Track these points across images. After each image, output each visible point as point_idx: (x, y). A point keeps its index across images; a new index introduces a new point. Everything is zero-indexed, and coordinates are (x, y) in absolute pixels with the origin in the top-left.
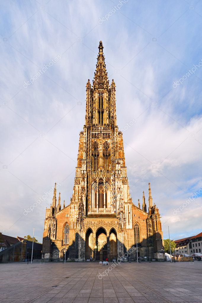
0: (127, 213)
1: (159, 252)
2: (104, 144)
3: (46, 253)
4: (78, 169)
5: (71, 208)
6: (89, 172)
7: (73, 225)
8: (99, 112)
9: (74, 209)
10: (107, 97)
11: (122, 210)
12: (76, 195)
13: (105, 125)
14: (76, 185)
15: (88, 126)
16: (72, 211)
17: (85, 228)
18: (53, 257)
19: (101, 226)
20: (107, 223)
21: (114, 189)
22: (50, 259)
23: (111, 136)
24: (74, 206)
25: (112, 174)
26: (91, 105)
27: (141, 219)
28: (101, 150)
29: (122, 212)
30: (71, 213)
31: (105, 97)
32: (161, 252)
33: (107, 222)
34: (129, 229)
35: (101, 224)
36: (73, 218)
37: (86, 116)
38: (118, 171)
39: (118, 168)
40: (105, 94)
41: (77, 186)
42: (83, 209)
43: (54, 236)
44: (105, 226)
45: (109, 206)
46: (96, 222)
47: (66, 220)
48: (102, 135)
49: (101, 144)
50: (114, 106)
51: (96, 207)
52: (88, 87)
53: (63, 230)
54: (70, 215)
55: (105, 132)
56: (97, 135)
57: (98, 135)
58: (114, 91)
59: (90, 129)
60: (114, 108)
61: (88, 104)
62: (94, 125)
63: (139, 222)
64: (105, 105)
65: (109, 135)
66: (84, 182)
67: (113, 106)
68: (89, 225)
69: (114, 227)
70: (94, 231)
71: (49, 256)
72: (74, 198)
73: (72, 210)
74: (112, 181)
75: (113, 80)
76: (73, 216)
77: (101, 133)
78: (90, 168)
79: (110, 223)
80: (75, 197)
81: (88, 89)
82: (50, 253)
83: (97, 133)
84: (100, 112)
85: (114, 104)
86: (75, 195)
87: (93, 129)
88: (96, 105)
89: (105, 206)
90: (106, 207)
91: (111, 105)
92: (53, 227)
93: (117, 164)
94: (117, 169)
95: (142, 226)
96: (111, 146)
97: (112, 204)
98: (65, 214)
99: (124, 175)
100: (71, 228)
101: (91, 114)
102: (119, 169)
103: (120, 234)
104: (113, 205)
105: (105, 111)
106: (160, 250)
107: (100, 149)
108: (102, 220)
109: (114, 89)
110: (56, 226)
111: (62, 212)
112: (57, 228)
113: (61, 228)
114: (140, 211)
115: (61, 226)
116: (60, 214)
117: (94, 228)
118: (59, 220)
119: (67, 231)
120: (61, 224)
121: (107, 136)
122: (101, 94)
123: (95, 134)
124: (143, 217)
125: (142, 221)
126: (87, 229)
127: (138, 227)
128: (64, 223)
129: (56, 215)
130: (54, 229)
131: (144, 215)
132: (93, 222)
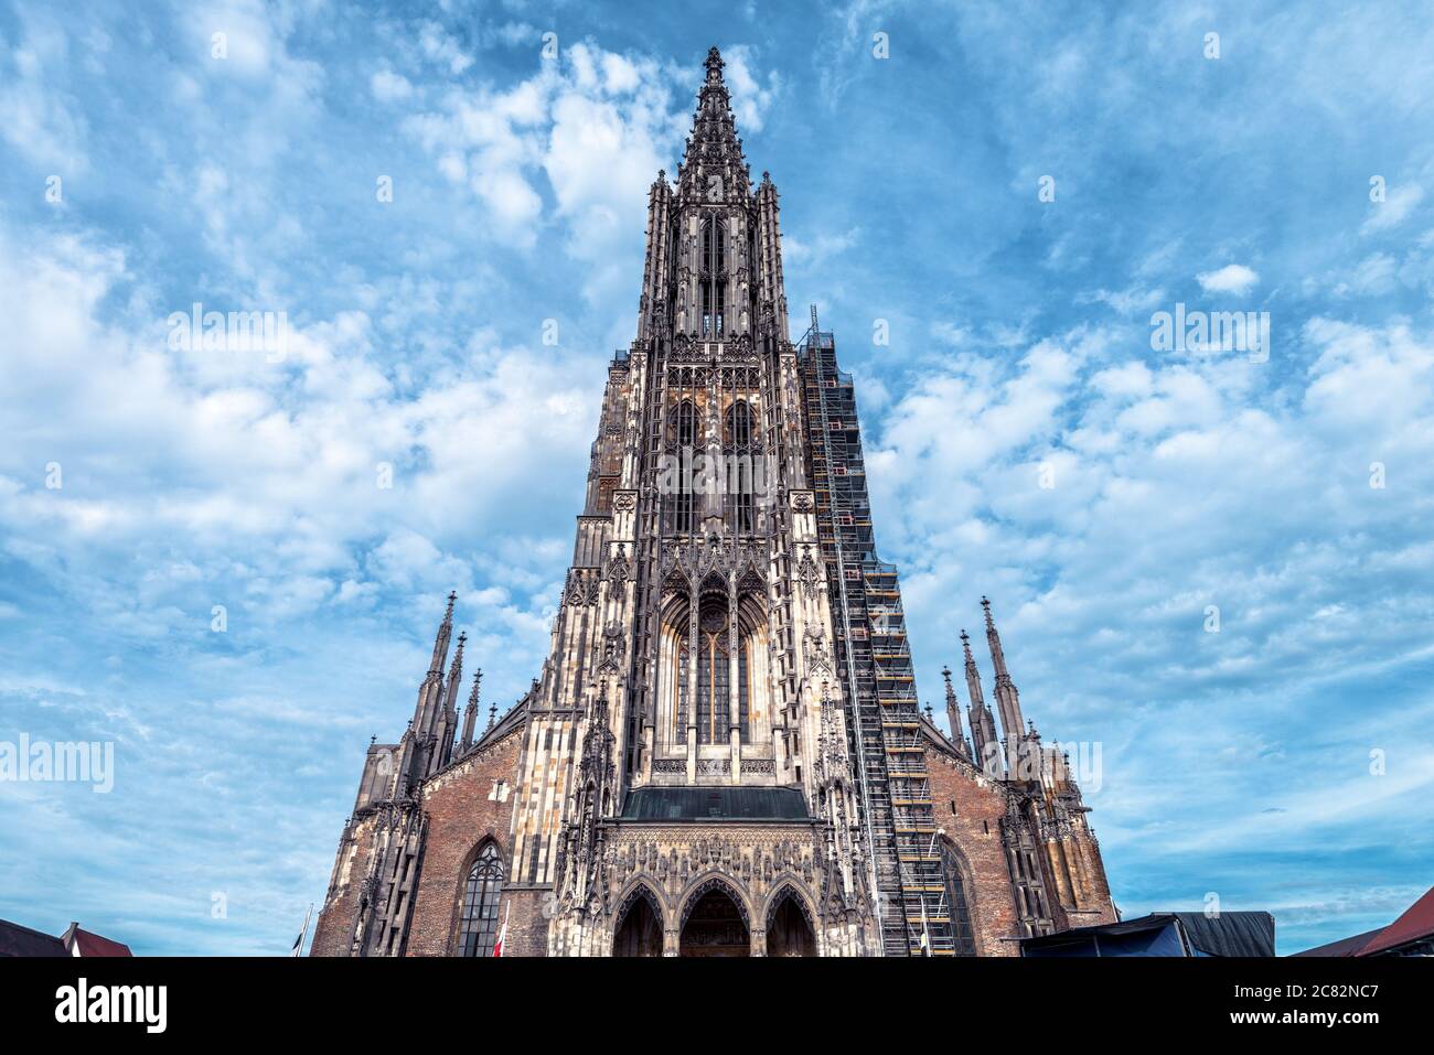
2: (729, 411)
4: (591, 527)
5: (526, 745)
6: (648, 543)
7: (527, 860)
8: (705, 284)
9: (548, 746)
10: (740, 232)
11: (837, 774)
12: (565, 664)
13: (733, 335)
14: (571, 610)
15: (653, 341)
16: (530, 763)
17: (615, 888)
19: (717, 875)
20: (751, 860)
21: (785, 638)
23: (764, 383)
24: (550, 732)
25: (773, 556)
26: (666, 258)
27: (967, 821)
28: (713, 440)
29: (838, 785)
30: (528, 773)
31: (735, 232)
33: (749, 852)
35: (711, 864)
36: (533, 806)
37: (644, 297)
38: (806, 548)
39: (805, 532)
40: (734, 220)
41: (577, 613)
42: (610, 766)
44: (740, 874)
45: (760, 733)
46: (684, 849)
47: (488, 823)
48: (721, 377)
49: (714, 416)
50: (774, 262)
51: (682, 740)
52: (658, 198)
53: (457, 896)
54: (519, 790)
55: (732, 366)
56: (693, 376)
57: (700, 375)
58: (771, 212)
59: (661, 354)
60: (774, 269)
61: (654, 255)
62: (681, 336)
63: (956, 840)
64: (735, 260)
65: (753, 376)
66: (620, 606)
67: (770, 264)
68: (638, 868)
69: (797, 886)
70: (672, 912)
72: (553, 684)
73: (531, 753)
74: (774, 592)
75: (766, 175)
76: (536, 798)
77: (714, 367)
78: (656, 527)
79: (768, 858)
80: (559, 678)
81: (657, 204)
83: (694, 367)
84: (710, 283)
85: (773, 256)
86: (560, 664)
87: (674, 353)
88: (693, 260)
89: (735, 735)
90: (745, 740)
91: (761, 259)
92: (400, 871)
93: (799, 511)
94: (797, 535)
95: (982, 867)
96: (764, 422)
97: (779, 720)
98: (487, 779)
100: (514, 878)
101: (666, 288)
102: (808, 535)
103: (834, 932)
104: (785, 729)
105: (734, 281)
107: (708, 434)
108: (722, 835)
109: (771, 206)
110: (418, 868)
111: (467, 767)
112: (423, 880)
113: (446, 883)
114: (953, 767)
115: (447, 870)
116: (454, 781)
117: (667, 888)
118: (441, 820)
119: (482, 902)
120: (454, 853)
121: (747, 379)
122: (714, 219)
123: (687, 372)
124: (977, 805)
125: (975, 834)
126: (624, 897)
127: (951, 875)
128: (476, 840)
129: (427, 790)
130: (403, 888)
131: (982, 795)
132: (664, 850)
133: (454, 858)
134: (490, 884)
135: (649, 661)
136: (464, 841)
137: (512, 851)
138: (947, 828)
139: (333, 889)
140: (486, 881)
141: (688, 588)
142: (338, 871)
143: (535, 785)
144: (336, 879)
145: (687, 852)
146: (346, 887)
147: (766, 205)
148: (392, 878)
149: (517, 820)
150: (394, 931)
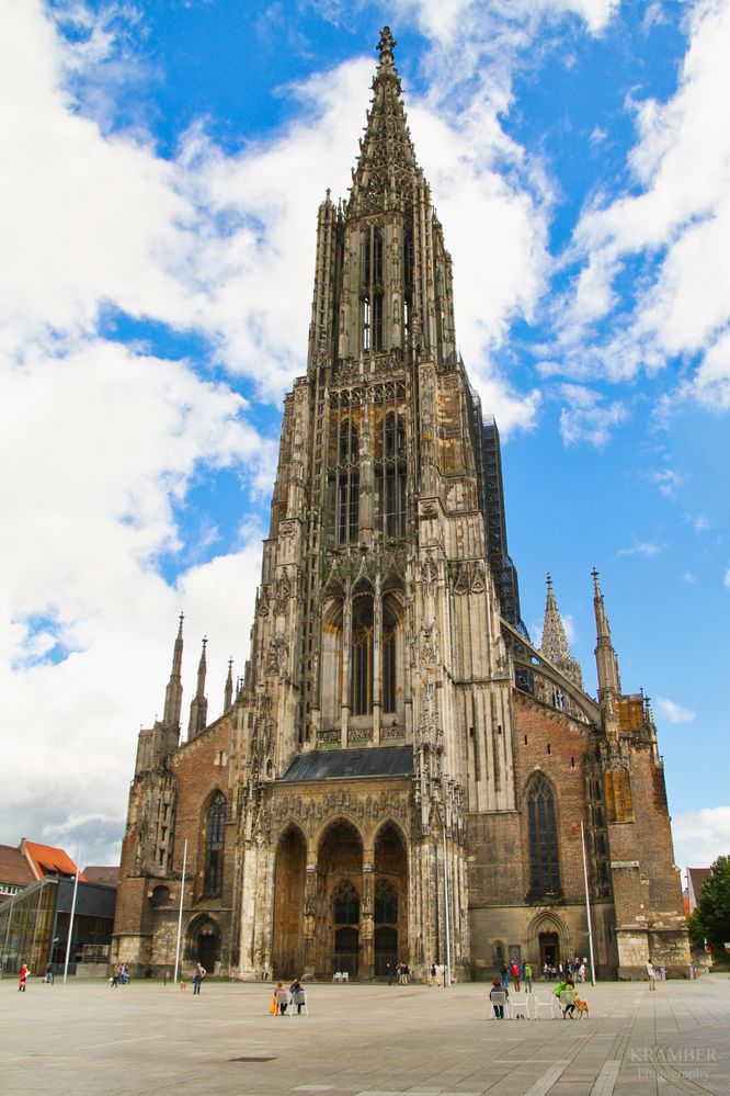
0: (489, 729)
1: (626, 931)
2: (380, 426)
3: (125, 936)
4: (274, 548)
5: (235, 727)
10: (395, 239)
12: (259, 663)
15: (315, 372)
16: (239, 738)
17: (275, 826)
18: (155, 957)
19: (341, 815)
20: (365, 804)
22: (140, 966)
23: (408, 394)
27: (558, 758)
30: (238, 745)
32: (635, 932)
33: (363, 798)
34: (498, 813)
35: (338, 808)
38: (429, 551)
39: (429, 536)
40: (390, 228)
41: (265, 623)
42: (272, 744)
43: (161, 859)
44: (357, 814)
45: (401, 704)
46: (319, 799)
47: (215, 781)
48: (373, 394)
49: (367, 433)
53: (201, 828)
54: (233, 757)
55: (383, 381)
56: (350, 398)
57: (355, 395)
59: (322, 382)
63: (549, 773)
65: (400, 389)
69: (396, 820)
70: (313, 840)
71: (136, 954)
73: (239, 731)
77: (367, 385)
78: (318, 545)
79: (376, 802)
82: (141, 936)
83: (350, 389)
87: (334, 379)
88: (354, 278)
89: (376, 709)
92: (161, 815)
93: (425, 518)
94: (423, 540)
95: (567, 792)
96: (408, 431)
98: (213, 751)
99: (472, 549)
102: (431, 539)
105: (387, 293)
106: (631, 920)
107: (362, 452)
108: (345, 788)
109: (423, 205)
110: (173, 811)
111: (199, 743)
112: (178, 819)
113: (193, 820)
114: (551, 718)
115: (193, 812)
116: (192, 754)
117: (308, 825)
118: (187, 780)
119: (218, 831)
120: (196, 801)
121: (395, 392)
122: (372, 230)
123: (345, 393)
124: (567, 746)
125: (563, 768)
126: (281, 831)
127: (546, 799)
128: (208, 792)
129: (175, 760)
130: (165, 825)
131: (572, 737)
132: (306, 800)
133: (196, 804)
134: (222, 819)
135: (313, 658)
136: (201, 793)
137: (231, 799)
138: (542, 765)
139: (129, 825)
140: (219, 818)
141: (344, 594)
142: (129, 814)
143: (244, 753)
144: (129, 819)
145: (322, 801)
146: (136, 823)
147: (418, 206)
148: (156, 819)
149: (233, 778)
150: (162, 851)
